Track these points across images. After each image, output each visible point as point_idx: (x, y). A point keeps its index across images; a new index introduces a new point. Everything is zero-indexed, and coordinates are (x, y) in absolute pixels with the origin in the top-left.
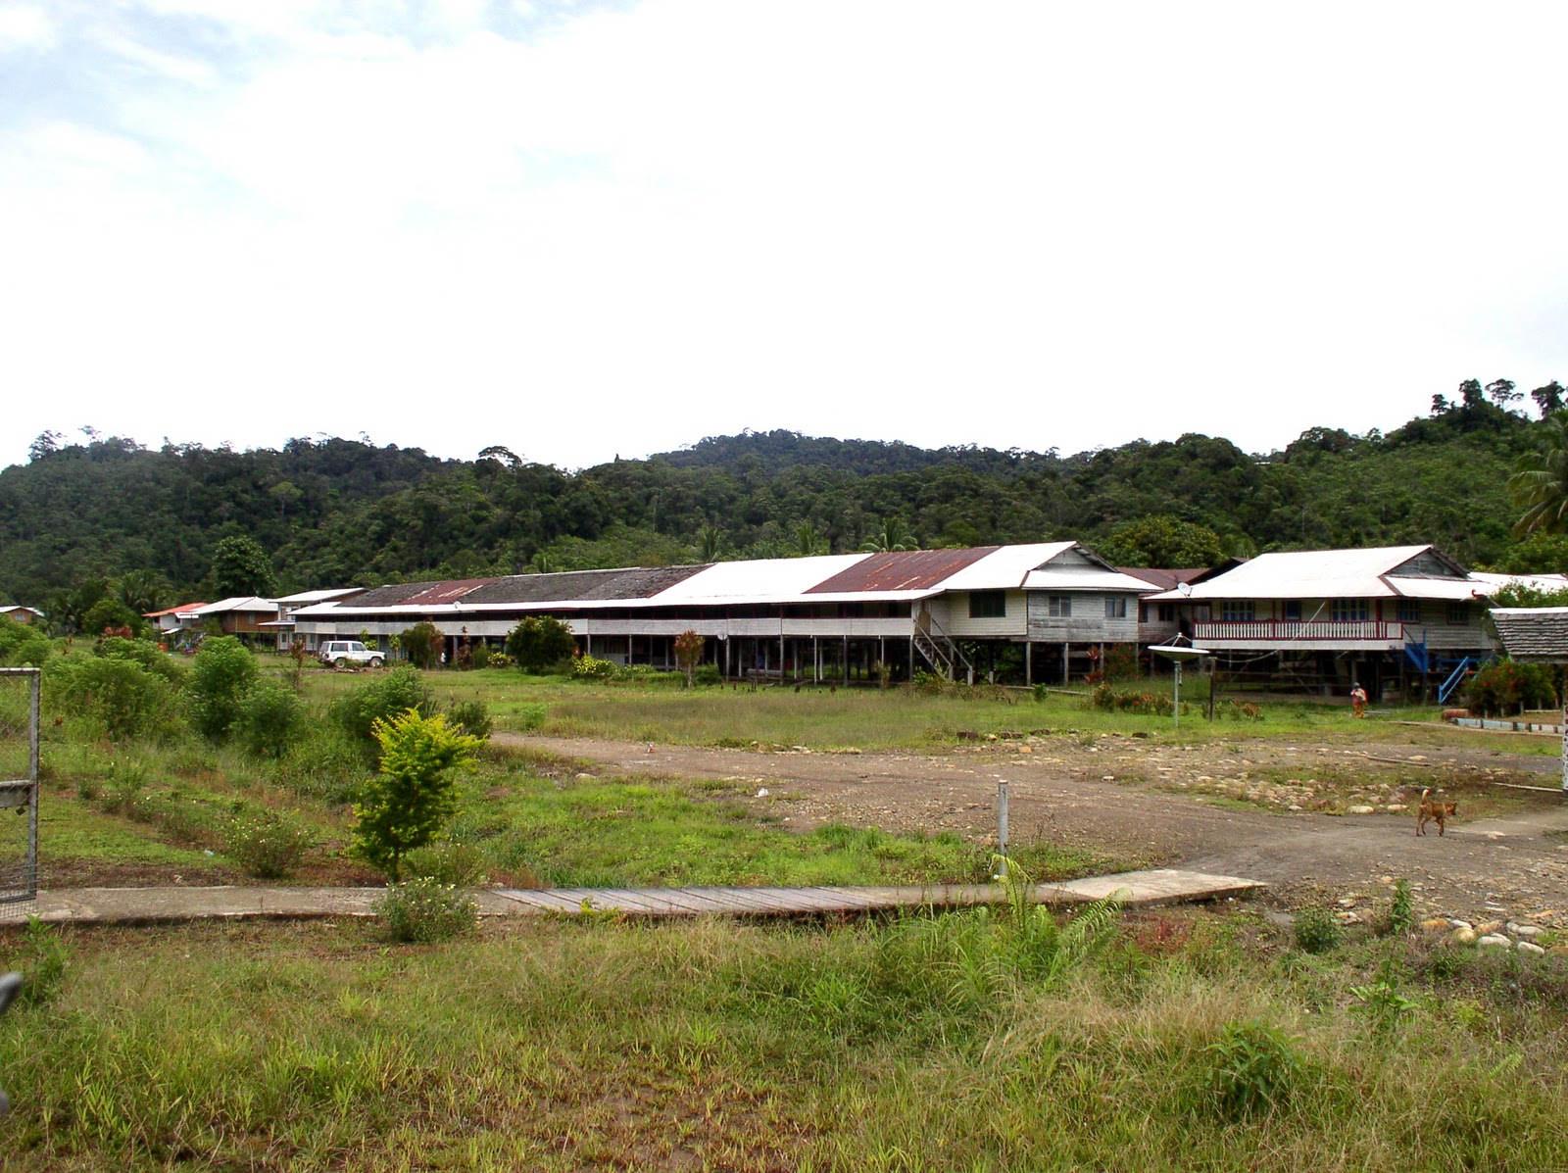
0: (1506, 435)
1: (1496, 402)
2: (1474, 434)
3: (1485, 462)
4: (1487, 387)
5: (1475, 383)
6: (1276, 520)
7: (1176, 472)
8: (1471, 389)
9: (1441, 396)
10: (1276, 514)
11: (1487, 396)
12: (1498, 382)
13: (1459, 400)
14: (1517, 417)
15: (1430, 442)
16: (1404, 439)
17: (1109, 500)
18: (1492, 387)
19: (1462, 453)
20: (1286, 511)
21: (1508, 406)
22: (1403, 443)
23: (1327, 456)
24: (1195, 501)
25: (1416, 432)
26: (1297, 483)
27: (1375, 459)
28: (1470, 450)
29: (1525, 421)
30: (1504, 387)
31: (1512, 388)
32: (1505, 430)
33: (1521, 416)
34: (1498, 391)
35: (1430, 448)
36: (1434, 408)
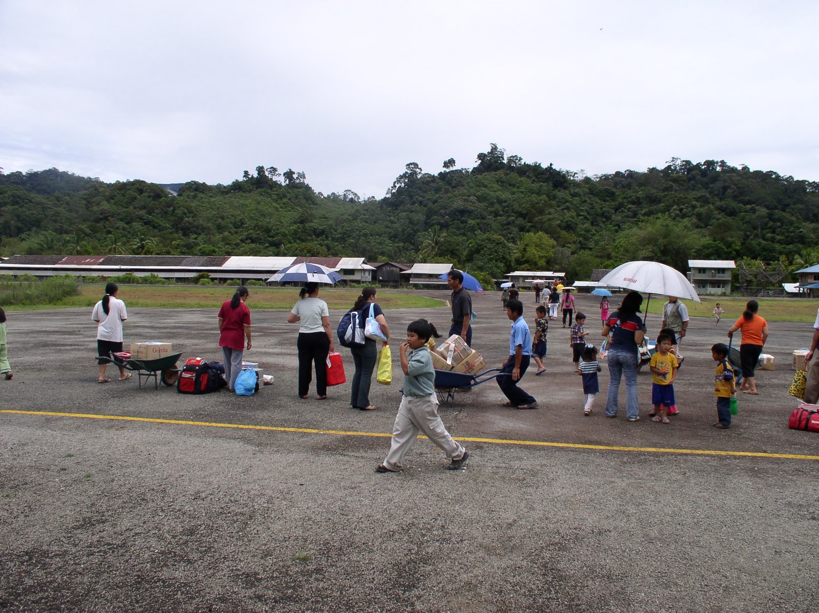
0: (275, 191)
1: (270, 176)
2: (263, 190)
3: (269, 203)
4: (267, 170)
5: (262, 167)
6: (187, 224)
7: (135, 198)
8: (260, 170)
9: (247, 172)
10: (186, 221)
11: (267, 173)
12: (271, 168)
13: (256, 175)
14: (278, 184)
15: (244, 192)
16: (232, 189)
17: (106, 210)
18: (269, 170)
19: (259, 198)
20: (191, 219)
21: (275, 179)
22: (232, 191)
23: (201, 195)
24: (149, 213)
25: (237, 187)
26: (191, 207)
27: (220, 197)
28: (262, 197)
29: (280, 185)
30: (274, 170)
31: (276, 171)
32: (275, 189)
33: (279, 183)
34: (271, 172)
35: (244, 195)
36: (244, 176)
